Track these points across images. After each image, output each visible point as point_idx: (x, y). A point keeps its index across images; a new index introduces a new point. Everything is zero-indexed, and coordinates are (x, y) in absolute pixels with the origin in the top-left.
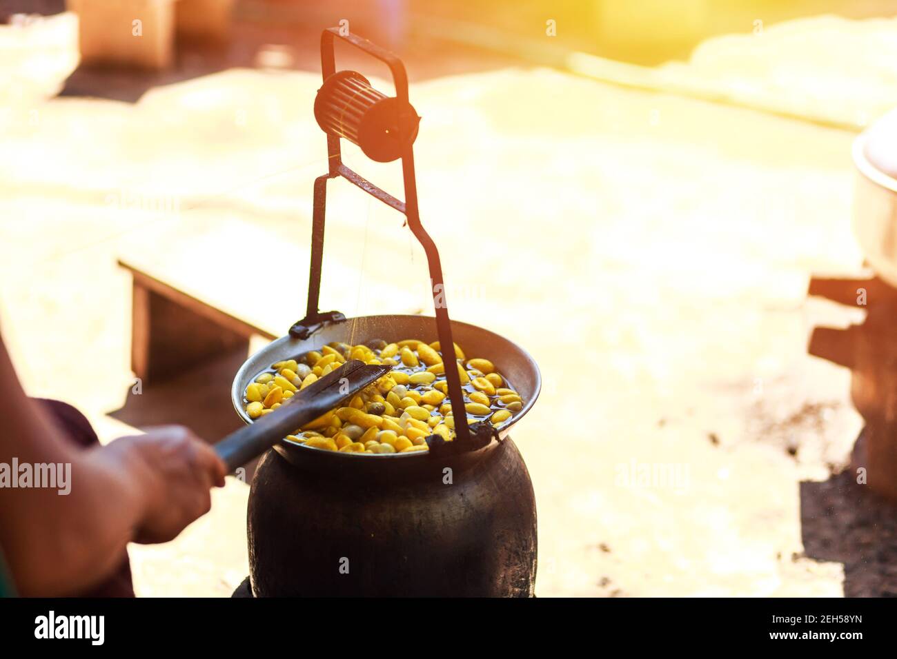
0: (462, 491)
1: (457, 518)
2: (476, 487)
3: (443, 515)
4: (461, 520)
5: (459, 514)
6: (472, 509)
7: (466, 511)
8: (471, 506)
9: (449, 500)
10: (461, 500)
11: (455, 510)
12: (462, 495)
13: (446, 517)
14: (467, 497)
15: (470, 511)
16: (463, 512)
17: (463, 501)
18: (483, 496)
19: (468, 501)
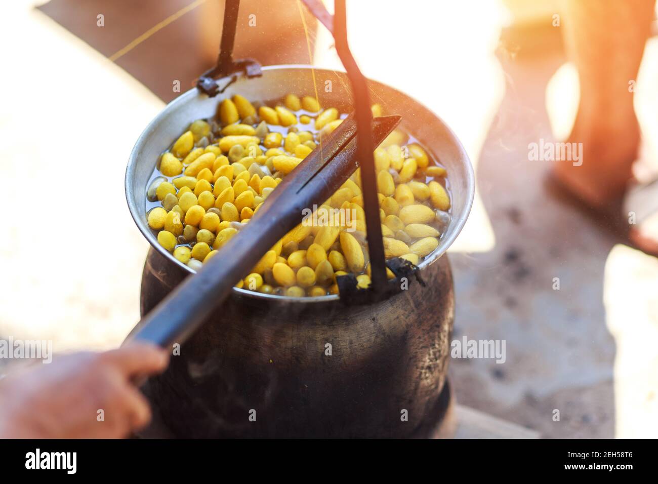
0: (375, 315)
1: (366, 345)
2: (391, 308)
3: (351, 343)
4: (370, 347)
5: (369, 340)
6: (384, 334)
7: (377, 337)
8: (384, 330)
9: (359, 327)
10: (372, 325)
11: (365, 337)
12: (374, 319)
13: (354, 345)
14: (379, 321)
15: (382, 336)
16: (373, 338)
17: (374, 326)
18: (398, 318)
19: (381, 326)
